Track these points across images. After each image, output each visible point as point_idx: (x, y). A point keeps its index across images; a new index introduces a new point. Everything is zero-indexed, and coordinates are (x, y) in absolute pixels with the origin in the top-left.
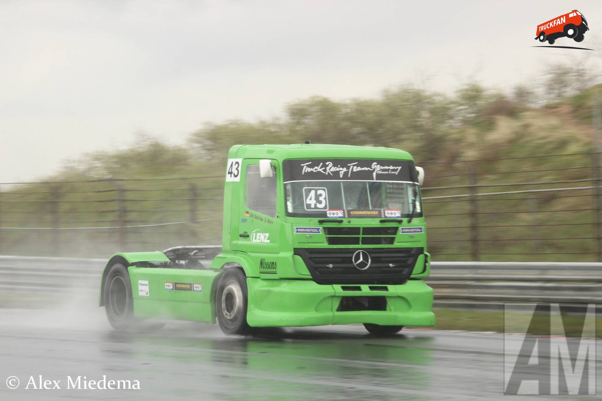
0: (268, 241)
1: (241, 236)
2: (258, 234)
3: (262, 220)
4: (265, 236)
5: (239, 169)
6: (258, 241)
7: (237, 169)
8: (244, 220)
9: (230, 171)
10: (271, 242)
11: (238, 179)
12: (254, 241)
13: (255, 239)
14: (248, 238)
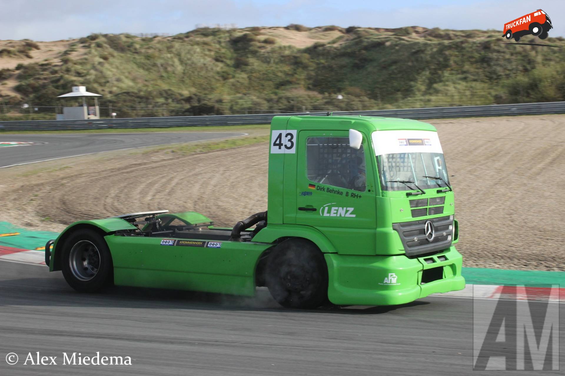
0: (354, 216)
1: (301, 209)
2: (333, 208)
3: (341, 193)
4: (347, 211)
5: (294, 140)
6: (332, 215)
7: (290, 140)
8: (305, 194)
9: (278, 142)
10: (356, 217)
11: (293, 151)
12: (326, 214)
13: (329, 212)
14: (315, 211)
